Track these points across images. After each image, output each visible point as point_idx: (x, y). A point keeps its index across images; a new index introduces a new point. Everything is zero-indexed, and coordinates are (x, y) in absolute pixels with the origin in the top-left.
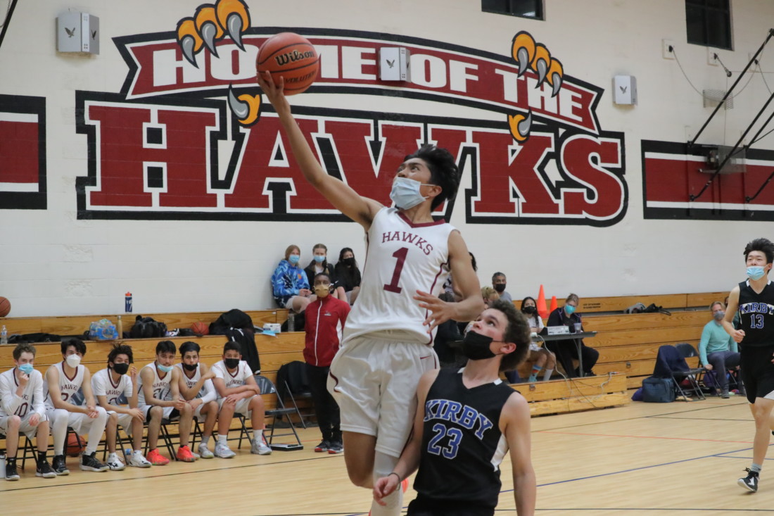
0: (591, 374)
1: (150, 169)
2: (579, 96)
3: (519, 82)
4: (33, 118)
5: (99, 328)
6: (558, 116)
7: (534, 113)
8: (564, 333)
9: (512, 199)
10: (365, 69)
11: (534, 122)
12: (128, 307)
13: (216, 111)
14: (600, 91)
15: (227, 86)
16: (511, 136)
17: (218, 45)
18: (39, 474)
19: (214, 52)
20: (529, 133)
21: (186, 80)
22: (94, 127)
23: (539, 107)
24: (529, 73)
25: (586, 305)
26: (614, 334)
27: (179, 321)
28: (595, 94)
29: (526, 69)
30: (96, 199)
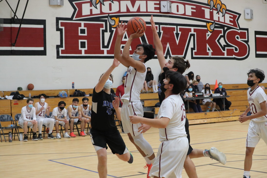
0: (228, 110)
1: (81, 42)
2: (232, 16)
3: (210, 12)
4: (42, 26)
5: (61, 93)
6: (224, 23)
7: (216, 22)
8: (218, 96)
9: (208, 51)
10: (156, 8)
11: (216, 25)
12: (73, 87)
13: (104, 23)
14: (240, 15)
15: (107, 15)
16: (208, 30)
17: (104, 1)
18: (33, 140)
19: (103, 4)
20: (214, 29)
21: (93, 13)
22: (62, 29)
23: (218, 20)
24: (214, 9)
25: (233, 86)
26: (242, 96)
27: (90, 91)
28: (238, 15)
29: (213, 7)
30: (63, 52)
